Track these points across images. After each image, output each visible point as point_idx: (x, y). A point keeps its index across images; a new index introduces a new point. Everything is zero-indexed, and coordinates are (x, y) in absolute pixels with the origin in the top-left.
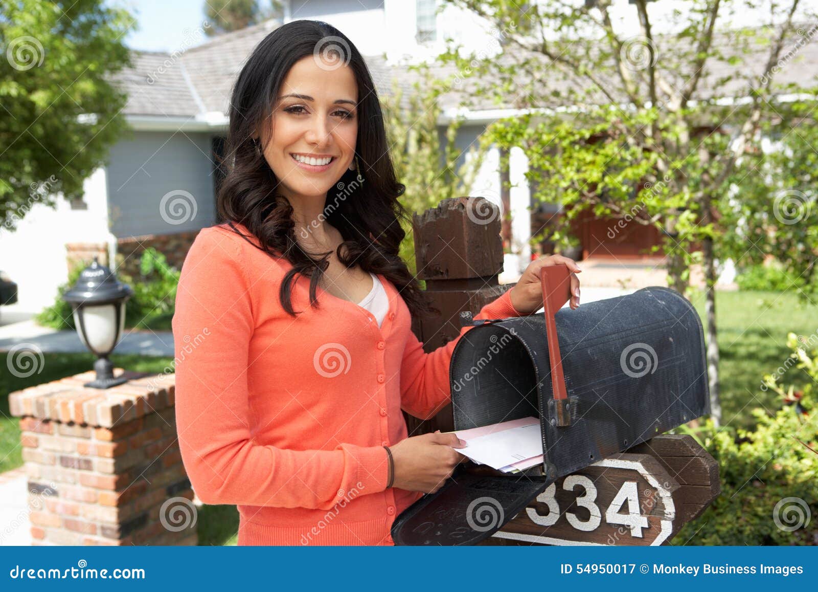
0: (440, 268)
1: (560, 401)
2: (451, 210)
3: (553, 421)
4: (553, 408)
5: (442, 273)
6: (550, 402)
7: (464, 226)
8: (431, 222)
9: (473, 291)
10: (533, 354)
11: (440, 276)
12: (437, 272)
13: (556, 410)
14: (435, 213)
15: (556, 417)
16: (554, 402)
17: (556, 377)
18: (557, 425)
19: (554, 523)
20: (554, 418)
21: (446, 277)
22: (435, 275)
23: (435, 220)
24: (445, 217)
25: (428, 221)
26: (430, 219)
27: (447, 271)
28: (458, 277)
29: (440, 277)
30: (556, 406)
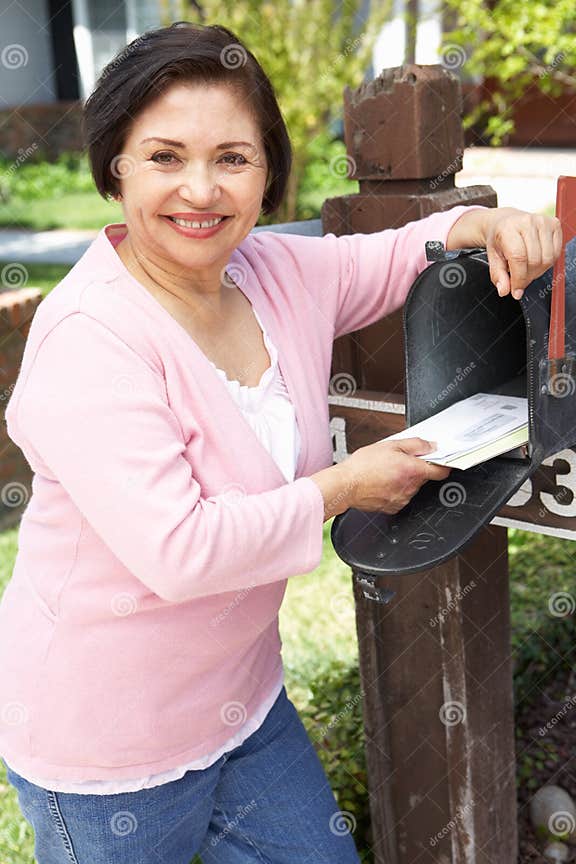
0: (379, 165)
1: (555, 362)
2: (398, 84)
3: (544, 388)
4: (545, 371)
5: (382, 171)
6: (543, 364)
7: (415, 106)
8: (369, 101)
9: (426, 197)
11: (380, 174)
12: (375, 169)
13: (549, 373)
14: (374, 87)
16: (547, 363)
18: (548, 393)
19: (523, 504)
20: (545, 384)
21: (388, 177)
22: (373, 173)
23: (373, 98)
24: (388, 92)
25: (365, 98)
26: (367, 95)
27: (390, 168)
28: (405, 177)
29: (379, 176)
30: (549, 369)
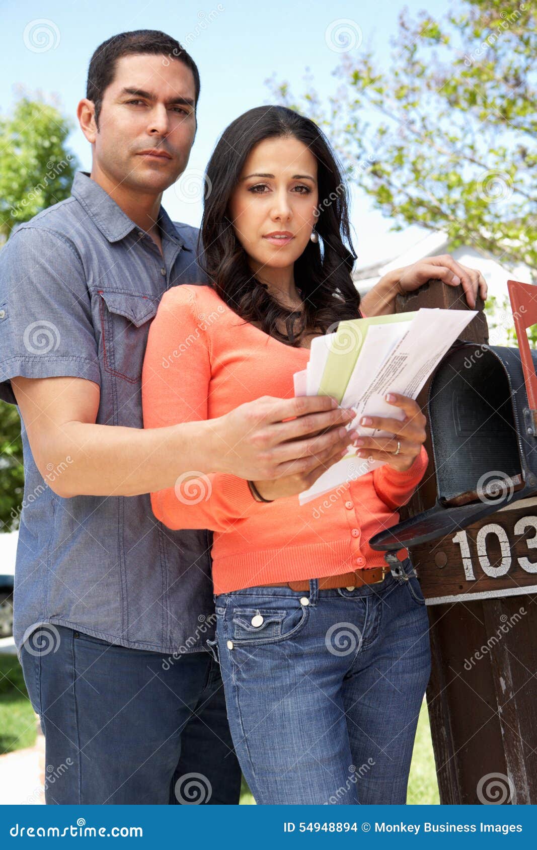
3: (529, 430)
4: (529, 417)
6: (525, 411)
10: (505, 363)
13: (533, 420)
15: (533, 427)
16: (530, 412)
17: (531, 387)
18: (534, 435)
20: (530, 427)
30: (533, 416)
